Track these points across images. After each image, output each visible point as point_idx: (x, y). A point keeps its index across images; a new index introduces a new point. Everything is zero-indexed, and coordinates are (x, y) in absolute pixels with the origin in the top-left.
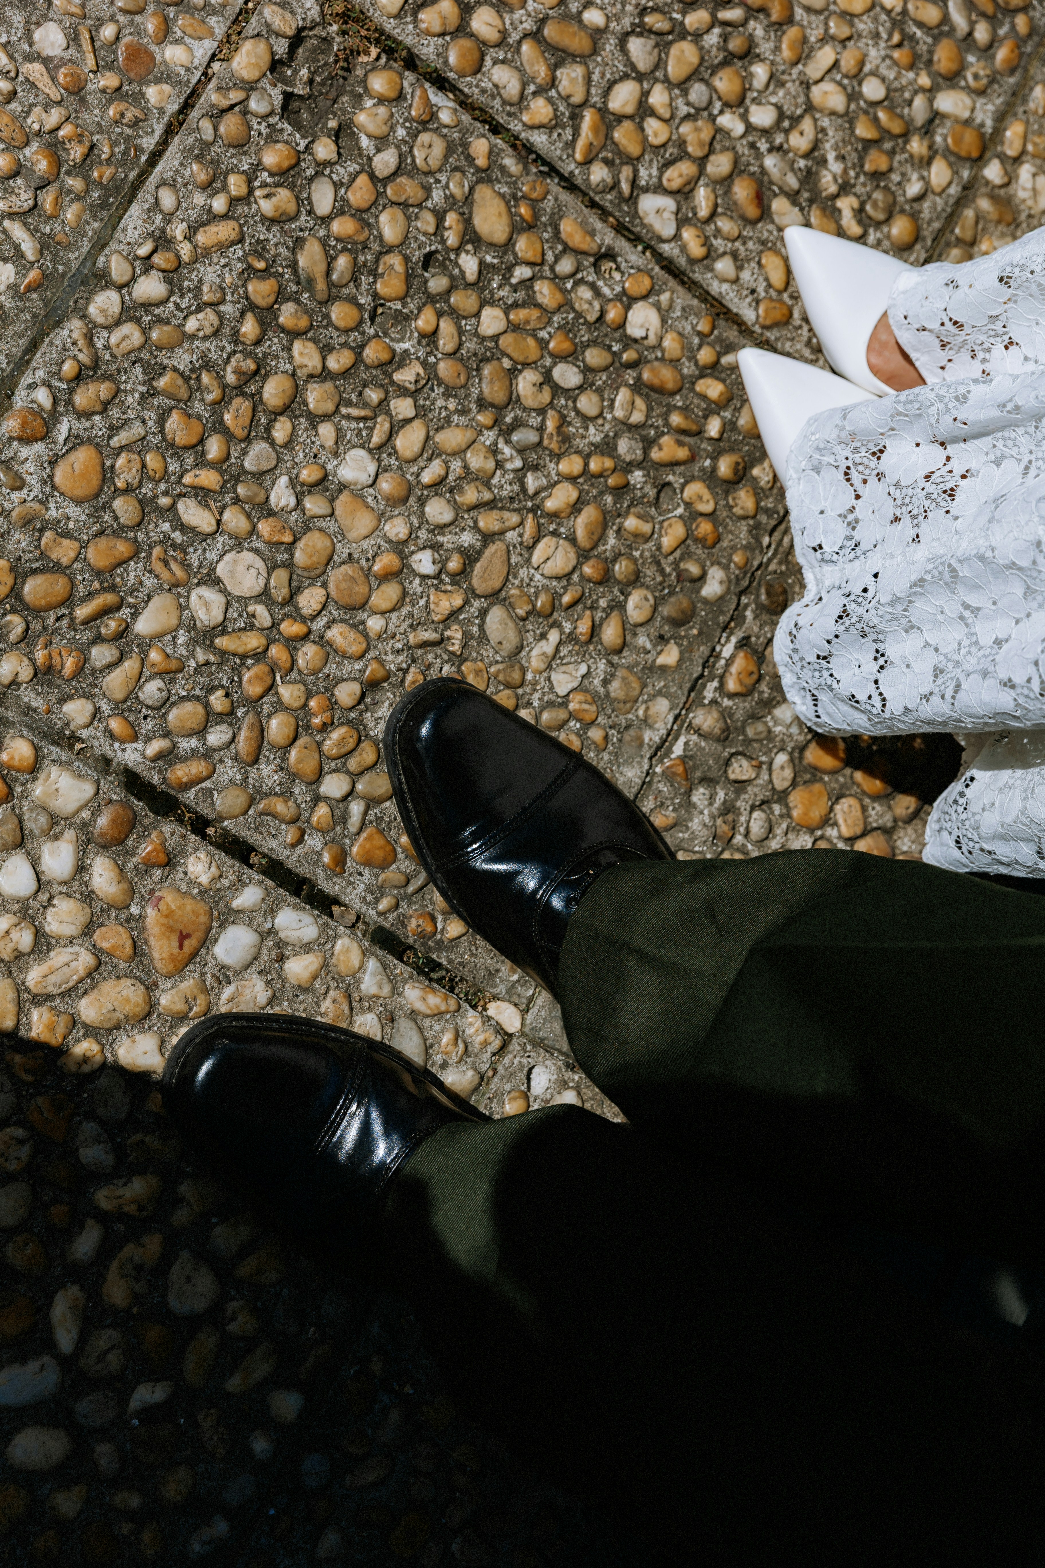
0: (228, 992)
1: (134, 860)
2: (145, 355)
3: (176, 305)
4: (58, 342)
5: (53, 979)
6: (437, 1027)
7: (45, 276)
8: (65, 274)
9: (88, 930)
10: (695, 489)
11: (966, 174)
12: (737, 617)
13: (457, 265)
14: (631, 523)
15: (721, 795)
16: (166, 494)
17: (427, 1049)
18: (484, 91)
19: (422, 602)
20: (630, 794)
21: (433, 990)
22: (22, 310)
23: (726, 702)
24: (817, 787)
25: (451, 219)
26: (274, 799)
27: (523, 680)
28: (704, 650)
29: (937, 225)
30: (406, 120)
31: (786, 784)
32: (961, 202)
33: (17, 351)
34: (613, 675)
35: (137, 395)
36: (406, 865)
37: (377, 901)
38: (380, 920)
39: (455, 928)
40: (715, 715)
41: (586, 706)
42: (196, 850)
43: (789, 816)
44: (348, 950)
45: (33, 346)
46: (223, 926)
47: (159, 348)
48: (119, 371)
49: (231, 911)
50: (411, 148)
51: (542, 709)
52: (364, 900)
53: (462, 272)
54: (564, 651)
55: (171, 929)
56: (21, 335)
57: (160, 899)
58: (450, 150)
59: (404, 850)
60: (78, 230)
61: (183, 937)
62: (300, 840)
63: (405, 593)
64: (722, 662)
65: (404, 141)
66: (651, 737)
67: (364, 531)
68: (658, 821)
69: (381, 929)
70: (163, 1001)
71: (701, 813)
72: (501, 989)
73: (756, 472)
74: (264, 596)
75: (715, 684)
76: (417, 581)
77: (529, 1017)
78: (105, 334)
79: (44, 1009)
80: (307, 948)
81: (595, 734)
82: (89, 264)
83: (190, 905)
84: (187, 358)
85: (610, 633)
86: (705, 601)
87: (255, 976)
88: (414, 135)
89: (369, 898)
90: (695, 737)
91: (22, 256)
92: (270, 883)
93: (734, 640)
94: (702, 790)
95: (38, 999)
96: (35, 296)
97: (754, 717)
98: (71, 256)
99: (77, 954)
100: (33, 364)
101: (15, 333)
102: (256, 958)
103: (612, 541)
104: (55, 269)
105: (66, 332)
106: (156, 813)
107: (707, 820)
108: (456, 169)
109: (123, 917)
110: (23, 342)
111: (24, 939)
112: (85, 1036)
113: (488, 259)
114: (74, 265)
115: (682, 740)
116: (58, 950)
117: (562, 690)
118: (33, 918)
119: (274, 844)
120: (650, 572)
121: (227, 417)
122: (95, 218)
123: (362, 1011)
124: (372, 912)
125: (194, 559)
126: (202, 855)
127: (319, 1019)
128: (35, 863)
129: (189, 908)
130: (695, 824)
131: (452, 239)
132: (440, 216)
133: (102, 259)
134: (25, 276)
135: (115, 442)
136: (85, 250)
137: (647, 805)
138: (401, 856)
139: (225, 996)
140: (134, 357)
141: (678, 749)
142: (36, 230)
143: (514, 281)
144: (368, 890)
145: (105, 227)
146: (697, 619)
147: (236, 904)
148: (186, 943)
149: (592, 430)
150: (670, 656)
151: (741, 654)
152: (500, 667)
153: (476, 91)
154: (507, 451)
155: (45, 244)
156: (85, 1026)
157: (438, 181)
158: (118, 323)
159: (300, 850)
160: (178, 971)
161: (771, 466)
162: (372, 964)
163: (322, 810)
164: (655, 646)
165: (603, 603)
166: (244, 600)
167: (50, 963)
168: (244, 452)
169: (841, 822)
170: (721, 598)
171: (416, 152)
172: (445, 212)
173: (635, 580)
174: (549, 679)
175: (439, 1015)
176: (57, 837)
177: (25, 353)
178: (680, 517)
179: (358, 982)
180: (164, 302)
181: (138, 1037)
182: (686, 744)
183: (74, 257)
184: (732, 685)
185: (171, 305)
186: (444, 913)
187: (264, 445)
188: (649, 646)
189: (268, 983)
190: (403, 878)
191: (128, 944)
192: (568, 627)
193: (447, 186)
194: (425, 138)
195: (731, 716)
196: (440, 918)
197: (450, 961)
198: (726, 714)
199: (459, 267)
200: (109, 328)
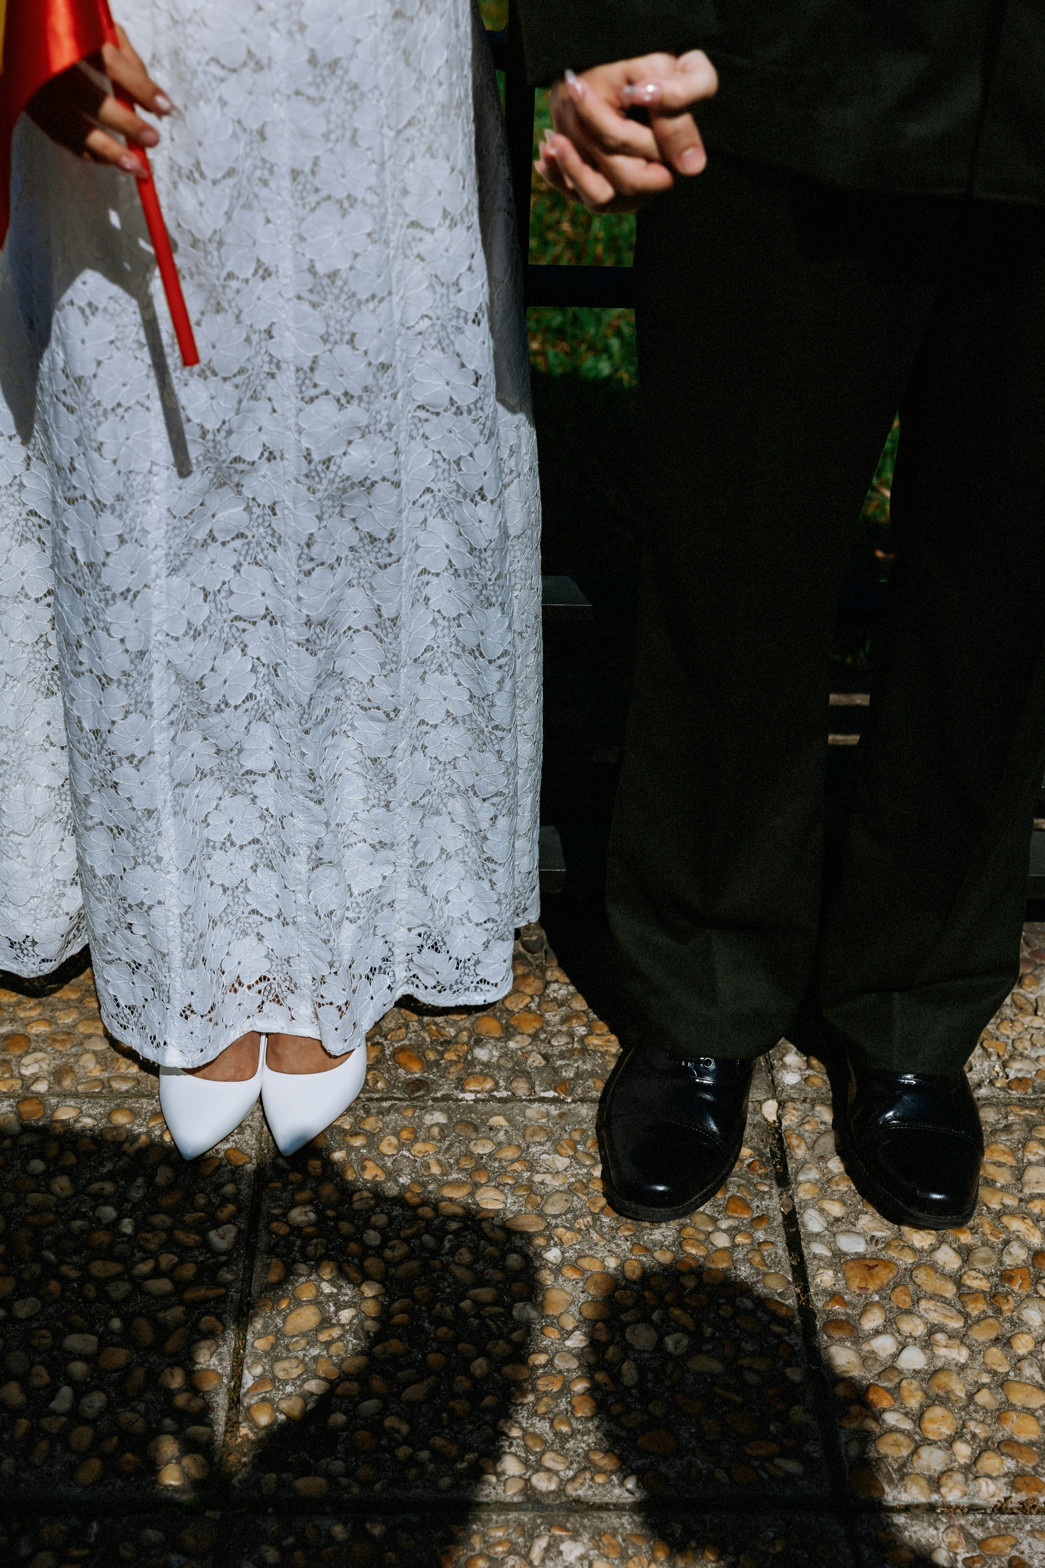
0: (878, 1234)
1: (850, 1312)
2: (557, 1446)
3: (510, 1447)
4: (590, 1493)
5: (949, 1314)
6: (807, 1135)
7: (552, 1526)
8: (540, 1517)
9: (908, 1312)
10: (385, 1149)
11: (54, 1101)
12: (446, 1098)
13: (350, 1323)
14: (435, 1170)
15: (559, 1063)
16: (631, 1396)
17: (821, 1134)
18: (221, 1360)
19: (577, 1247)
20: (596, 1107)
21: (789, 1146)
22: (584, 1527)
23: (502, 1083)
24: (513, 1022)
25: (324, 1337)
26: (755, 1264)
27: (577, 1181)
28: (480, 1106)
29: (103, 1102)
30: (278, 1390)
31: (525, 1037)
32: (75, 1095)
33: (613, 1515)
34: (534, 1143)
35: (585, 1438)
36: (733, 1190)
37: (765, 1193)
38: (775, 1186)
39: (745, 1152)
40: (515, 1084)
41: (565, 1146)
42: (817, 1286)
43: (542, 1028)
44: (805, 1191)
45: (604, 1507)
46: (846, 1254)
47: (546, 1442)
48: (578, 1455)
49: (834, 1255)
50: (295, 1379)
51: (585, 1166)
52: (771, 1198)
53: (354, 1317)
54: (542, 1170)
55: (871, 1275)
56: (601, 1518)
57: (860, 1288)
58: (278, 1359)
59: (725, 1193)
60: (506, 1524)
61: (870, 1268)
62: (765, 1242)
63: (580, 1257)
64: (479, 1095)
65: (293, 1384)
66: (554, 1111)
67: (562, 1293)
68: (601, 1085)
69: (779, 1185)
70: (911, 1261)
71: (578, 1068)
72: (758, 1118)
73: (347, 1127)
74: (646, 1319)
75: (495, 1093)
76: (567, 1255)
77: (762, 1098)
78: (562, 1473)
79: (969, 1309)
80: (822, 1211)
81: (577, 1136)
82: (524, 1506)
83: (850, 1274)
84: (539, 1425)
85: (509, 1153)
86: (450, 1118)
87: (858, 1227)
88: (285, 1383)
89: (767, 1196)
90: (537, 1089)
91: (549, 1544)
92: (803, 1244)
93: (461, 1096)
94: (564, 1074)
95: (966, 1316)
96: (568, 1525)
97: (499, 1067)
98: (526, 1519)
99: (925, 1310)
100: (614, 1500)
101: (602, 1522)
102: (849, 1231)
103: (455, 1176)
104: (542, 1523)
105: (580, 1492)
106: (815, 1315)
107: (580, 1062)
108: (288, 1350)
109: (886, 1302)
110: (604, 1515)
111: (940, 1337)
112: (964, 1285)
113: (332, 1309)
114: (531, 1515)
115: (543, 1094)
116: (931, 1321)
117: (567, 1161)
118: (926, 1341)
119: (780, 1252)
120: (456, 1150)
121: (555, 1389)
122: (490, 1520)
123: (830, 1172)
124: (774, 1191)
125: (656, 1364)
126: (818, 1280)
127: (854, 1188)
128: (896, 1356)
129: (852, 1273)
130: (588, 1067)
131: (336, 1332)
132: (328, 1344)
133: (516, 1500)
134: (561, 1537)
135: (623, 1434)
136: (516, 1514)
137: (597, 1094)
138: (730, 1194)
139: (883, 1234)
140: (562, 1452)
141: (551, 1094)
142: (526, 1546)
143: (335, 1291)
144: (763, 1199)
145: (491, 1511)
146: (464, 1117)
147: (829, 1254)
148: (872, 1265)
149: (394, 1213)
150: (498, 1120)
151: (468, 1088)
152: (580, 1195)
153: (224, 1364)
154: (447, 1245)
155: (531, 1537)
156: (958, 1288)
157: (305, 1355)
158: (549, 1470)
159: (772, 1239)
160: (888, 1263)
161: (337, 1119)
162: (802, 1177)
163: (739, 1239)
164: (499, 1130)
165: (497, 1164)
166: (657, 1328)
167: (942, 1320)
168: (568, 1370)
169: (524, 1004)
170: (441, 1110)
171: (295, 1376)
172: (322, 1343)
173: (469, 1154)
174: (565, 1170)
175: (800, 1136)
176: (873, 1352)
177: (610, 1510)
178: (409, 1151)
179: (817, 1181)
180: (515, 1455)
181: (941, 1263)
182: (544, 1091)
183: (525, 1518)
184: (489, 1085)
185: (513, 1450)
186: (742, 1161)
187: (556, 1361)
188: (502, 1133)
189: (857, 1219)
190: (742, 1188)
191: (897, 1290)
192: (526, 1175)
193: (304, 1349)
194: (281, 1375)
195: (508, 1078)
196: (747, 1162)
197: (765, 1147)
198: (509, 1081)
199: (351, 1321)
200: (557, 1473)
